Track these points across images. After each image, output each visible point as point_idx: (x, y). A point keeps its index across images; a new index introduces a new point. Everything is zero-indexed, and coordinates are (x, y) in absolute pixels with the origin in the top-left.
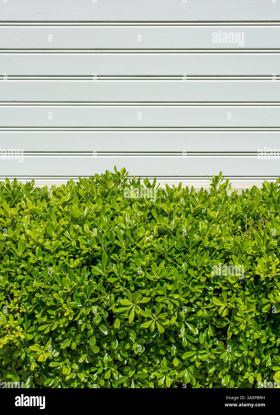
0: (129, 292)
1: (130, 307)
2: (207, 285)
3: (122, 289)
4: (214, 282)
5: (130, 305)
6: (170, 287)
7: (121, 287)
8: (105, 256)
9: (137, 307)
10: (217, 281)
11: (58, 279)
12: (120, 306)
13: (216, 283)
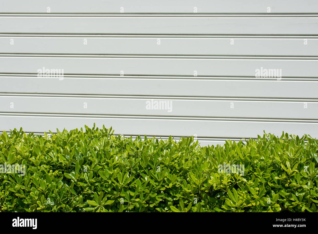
0: (96, 194)
1: (96, 208)
2: (167, 196)
3: (90, 192)
4: (173, 194)
5: (96, 206)
6: (132, 194)
7: (89, 190)
8: (78, 165)
9: (102, 208)
10: (176, 194)
11: (37, 183)
12: (88, 206)
13: (175, 195)
